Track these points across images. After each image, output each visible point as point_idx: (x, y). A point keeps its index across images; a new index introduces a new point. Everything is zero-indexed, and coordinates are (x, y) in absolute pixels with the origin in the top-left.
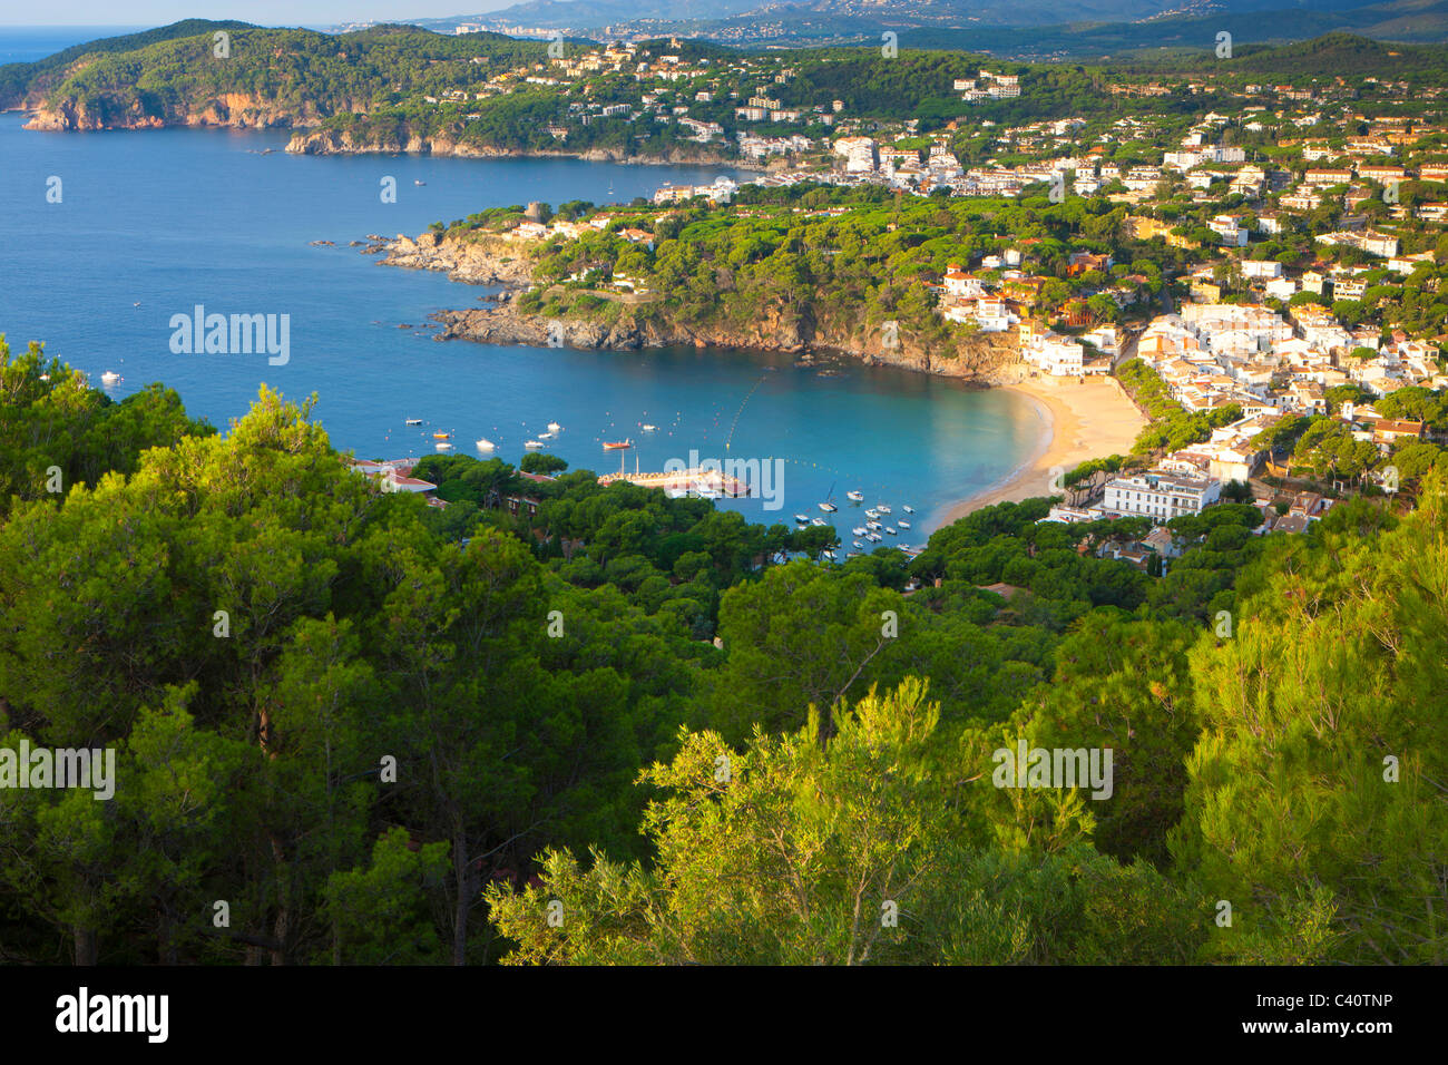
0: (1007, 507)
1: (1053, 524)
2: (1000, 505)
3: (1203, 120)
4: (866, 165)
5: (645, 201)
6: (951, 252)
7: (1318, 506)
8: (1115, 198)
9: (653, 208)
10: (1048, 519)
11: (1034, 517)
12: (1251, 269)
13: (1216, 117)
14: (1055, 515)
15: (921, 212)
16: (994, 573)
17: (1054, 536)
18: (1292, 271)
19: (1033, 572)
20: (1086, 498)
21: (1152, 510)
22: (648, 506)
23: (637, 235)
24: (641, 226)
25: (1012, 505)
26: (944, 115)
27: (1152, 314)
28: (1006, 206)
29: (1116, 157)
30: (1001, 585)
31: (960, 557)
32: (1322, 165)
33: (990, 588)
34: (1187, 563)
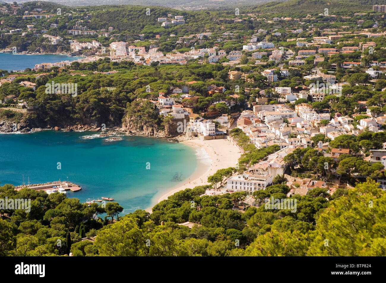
0: (188, 190)
1: (207, 197)
2: (186, 190)
3: (257, 32)
4: (124, 53)
5: (30, 70)
6: (161, 87)
7: (311, 184)
8: (225, 64)
9: (34, 72)
10: (205, 195)
11: (199, 194)
12: (279, 90)
13: (263, 31)
14: (208, 193)
15: (147, 72)
16: (185, 218)
17: (208, 202)
18: (295, 90)
19: (201, 216)
20: (220, 185)
21: (246, 189)
22: (37, 198)
23: (28, 83)
24: (29, 80)
25: (190, 190)
26: (154, 32)
27: (242, 109)
28: (181, 68)
29: (224, 47)
30: (188, 222)
31: (170, 213)
32: (304, 48)
33: (183, 224)
34: (262, 210)
